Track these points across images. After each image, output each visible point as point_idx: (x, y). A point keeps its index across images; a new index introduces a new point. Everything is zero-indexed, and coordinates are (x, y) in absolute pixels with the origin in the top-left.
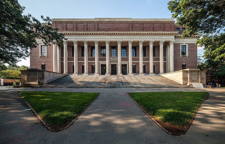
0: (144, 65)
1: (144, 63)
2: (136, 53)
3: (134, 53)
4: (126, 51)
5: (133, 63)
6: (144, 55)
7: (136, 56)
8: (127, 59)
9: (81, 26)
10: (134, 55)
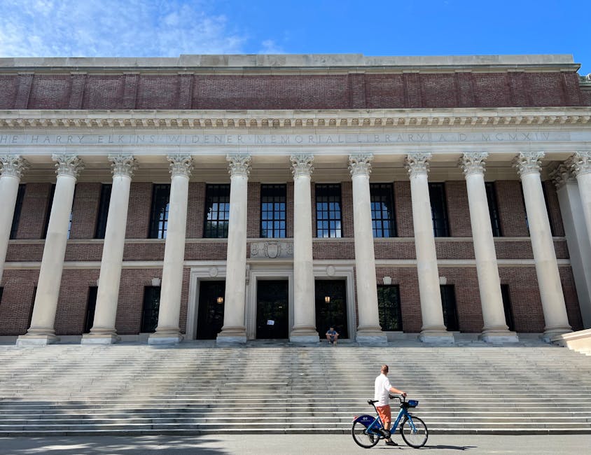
0: (444, 281)
1: (442, 271)
2: (393, 219)
3: (382, 220)
4: (338, 208)
5: (380, 273)
6: (442, 226)
7: (394, 233)
8: (347, 252)
9: (110, 89)
10: (383, 229)
